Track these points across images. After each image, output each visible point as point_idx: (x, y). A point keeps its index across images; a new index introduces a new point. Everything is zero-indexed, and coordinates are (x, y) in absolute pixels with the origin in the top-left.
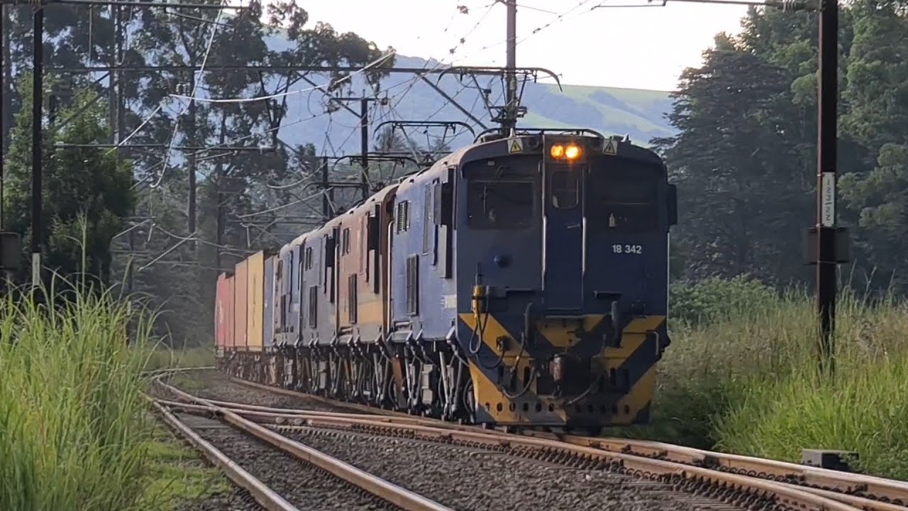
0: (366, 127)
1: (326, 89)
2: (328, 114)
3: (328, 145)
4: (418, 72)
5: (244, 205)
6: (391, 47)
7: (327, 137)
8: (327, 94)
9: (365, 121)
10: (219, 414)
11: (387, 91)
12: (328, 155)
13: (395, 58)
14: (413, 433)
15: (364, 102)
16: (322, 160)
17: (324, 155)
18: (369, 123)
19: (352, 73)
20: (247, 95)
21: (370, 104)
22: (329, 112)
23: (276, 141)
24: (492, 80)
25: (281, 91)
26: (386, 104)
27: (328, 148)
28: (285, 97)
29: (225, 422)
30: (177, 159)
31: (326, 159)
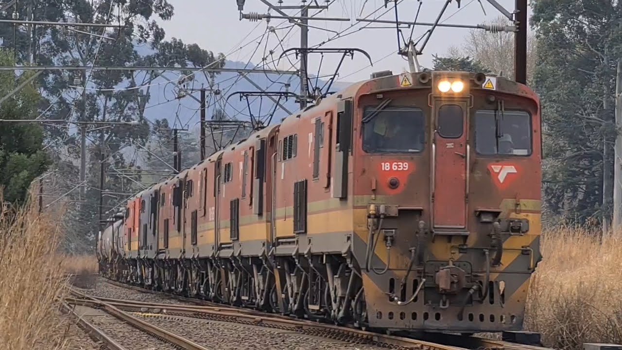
0: (204, 110)
1: (176, 83)
2: (178, 100)
3: (177, 121)
4: (240, 72)
5: (120, 162)
6: (222, 54)
7: (177, 116)
8: (177, 86)
9: (203, 106)
10: (101, 305)
11: (218, 84)
12: (177, 128)
13: (225, 61)
14: (235, 319)
15: (203, 92)
16: (174, 131)
17: (175, 128)
18: (206, 106)
19: (195, 72)
20: (122, 86)
21: (207, 93)
22: (179, 98)
23: (141, 118)
24: (290, 78)
25: (146, 84)
26: (219, 94)
27: (177, 123)
28: (149, 87)
29: (106, 311)
30: (72, 130)
31: (176, 130)
